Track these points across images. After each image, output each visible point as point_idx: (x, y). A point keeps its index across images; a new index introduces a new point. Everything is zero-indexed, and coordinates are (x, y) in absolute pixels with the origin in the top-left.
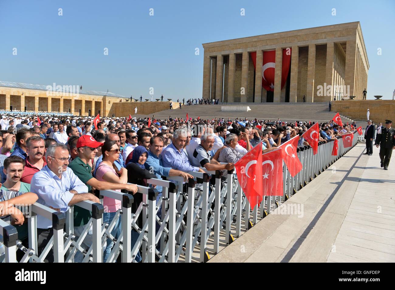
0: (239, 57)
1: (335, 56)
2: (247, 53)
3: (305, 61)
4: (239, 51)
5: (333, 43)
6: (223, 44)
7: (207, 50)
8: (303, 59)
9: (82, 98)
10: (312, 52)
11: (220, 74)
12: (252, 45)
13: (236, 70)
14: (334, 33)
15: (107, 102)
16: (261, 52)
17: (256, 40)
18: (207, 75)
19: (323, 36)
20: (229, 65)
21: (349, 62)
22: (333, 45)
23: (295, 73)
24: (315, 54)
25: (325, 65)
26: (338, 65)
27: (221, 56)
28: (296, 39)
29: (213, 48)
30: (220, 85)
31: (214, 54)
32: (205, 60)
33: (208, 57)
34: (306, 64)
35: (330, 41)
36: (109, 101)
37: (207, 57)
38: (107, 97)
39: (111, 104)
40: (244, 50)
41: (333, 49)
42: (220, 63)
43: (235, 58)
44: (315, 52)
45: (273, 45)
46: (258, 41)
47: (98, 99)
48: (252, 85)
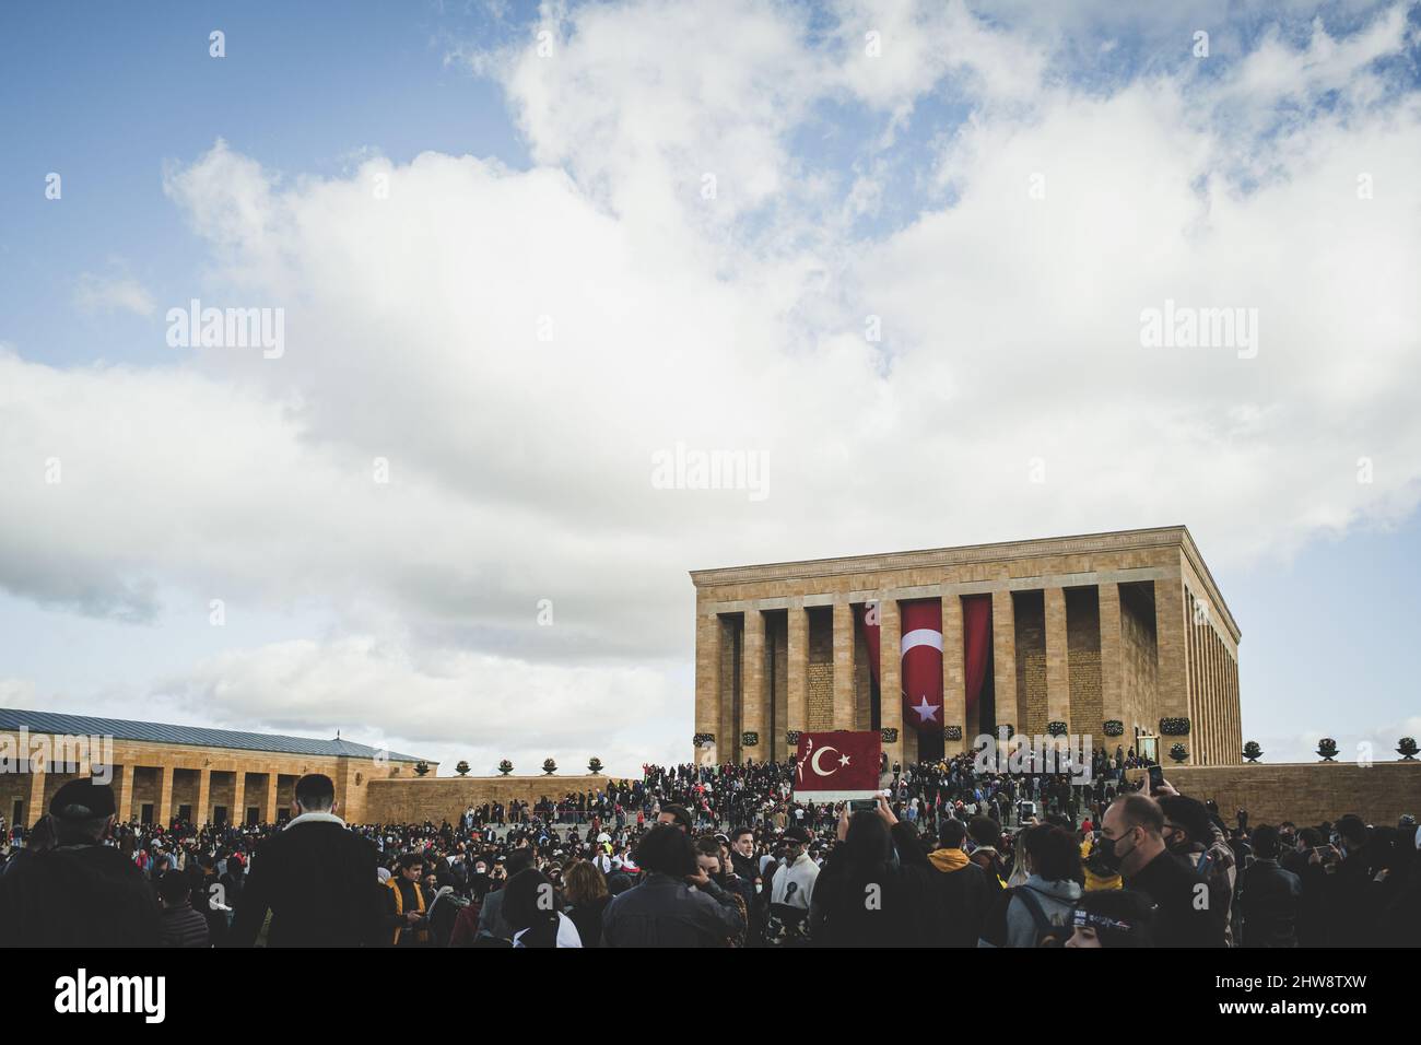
0: (820, 619)
1: (1126, 620)
2: (848, 607)
3: (1035, 636)
4: (821, 600)
5: (1116, 587)
6: (762, 576)
7: (709, 593)
8: (1028, 630)
9: (268, 765)
10: (1055, 610)
11: (756, 676)
12: (864, 583)
13: (811, 661)
14: (1117, 557)
15: (351, 778)
16: (895, 605)
17: (875, 566)
18: (710, 679)
19: (1086, 562)
20: (790, 645)
21: (1168, 644)
22: (1115, 592)
23: (1009, 676)
24: (1064, 617)
25: (1097, 648)
26: (1138, 646)
27: (758, 613)
28: (1005, 570)
29: (728, 588)
30: (757, 712)
31: (734, 607)
32: (699, 627)
33: (713, 616)
34: (1040, 644)
35: (1106, 579)
36: (358, 775)
37: (707, 617)
38: (350, 759)
39: (365, 782)
40: (837, 597)
41: (1117, 604)
42: (753, 639)
43: (807, 623)
44: (1064, 610)
45: (934, 587)
46: (883, 571)
47: (318, 769)
48: (865, 711)
